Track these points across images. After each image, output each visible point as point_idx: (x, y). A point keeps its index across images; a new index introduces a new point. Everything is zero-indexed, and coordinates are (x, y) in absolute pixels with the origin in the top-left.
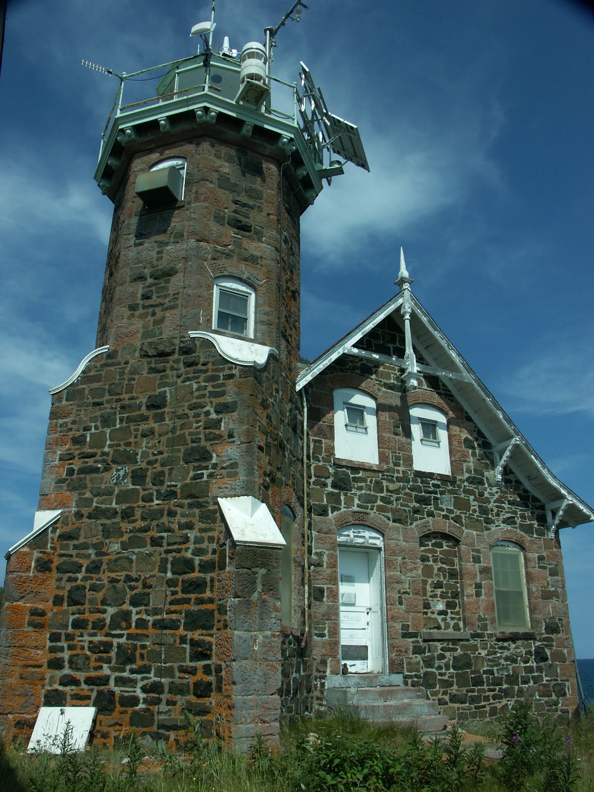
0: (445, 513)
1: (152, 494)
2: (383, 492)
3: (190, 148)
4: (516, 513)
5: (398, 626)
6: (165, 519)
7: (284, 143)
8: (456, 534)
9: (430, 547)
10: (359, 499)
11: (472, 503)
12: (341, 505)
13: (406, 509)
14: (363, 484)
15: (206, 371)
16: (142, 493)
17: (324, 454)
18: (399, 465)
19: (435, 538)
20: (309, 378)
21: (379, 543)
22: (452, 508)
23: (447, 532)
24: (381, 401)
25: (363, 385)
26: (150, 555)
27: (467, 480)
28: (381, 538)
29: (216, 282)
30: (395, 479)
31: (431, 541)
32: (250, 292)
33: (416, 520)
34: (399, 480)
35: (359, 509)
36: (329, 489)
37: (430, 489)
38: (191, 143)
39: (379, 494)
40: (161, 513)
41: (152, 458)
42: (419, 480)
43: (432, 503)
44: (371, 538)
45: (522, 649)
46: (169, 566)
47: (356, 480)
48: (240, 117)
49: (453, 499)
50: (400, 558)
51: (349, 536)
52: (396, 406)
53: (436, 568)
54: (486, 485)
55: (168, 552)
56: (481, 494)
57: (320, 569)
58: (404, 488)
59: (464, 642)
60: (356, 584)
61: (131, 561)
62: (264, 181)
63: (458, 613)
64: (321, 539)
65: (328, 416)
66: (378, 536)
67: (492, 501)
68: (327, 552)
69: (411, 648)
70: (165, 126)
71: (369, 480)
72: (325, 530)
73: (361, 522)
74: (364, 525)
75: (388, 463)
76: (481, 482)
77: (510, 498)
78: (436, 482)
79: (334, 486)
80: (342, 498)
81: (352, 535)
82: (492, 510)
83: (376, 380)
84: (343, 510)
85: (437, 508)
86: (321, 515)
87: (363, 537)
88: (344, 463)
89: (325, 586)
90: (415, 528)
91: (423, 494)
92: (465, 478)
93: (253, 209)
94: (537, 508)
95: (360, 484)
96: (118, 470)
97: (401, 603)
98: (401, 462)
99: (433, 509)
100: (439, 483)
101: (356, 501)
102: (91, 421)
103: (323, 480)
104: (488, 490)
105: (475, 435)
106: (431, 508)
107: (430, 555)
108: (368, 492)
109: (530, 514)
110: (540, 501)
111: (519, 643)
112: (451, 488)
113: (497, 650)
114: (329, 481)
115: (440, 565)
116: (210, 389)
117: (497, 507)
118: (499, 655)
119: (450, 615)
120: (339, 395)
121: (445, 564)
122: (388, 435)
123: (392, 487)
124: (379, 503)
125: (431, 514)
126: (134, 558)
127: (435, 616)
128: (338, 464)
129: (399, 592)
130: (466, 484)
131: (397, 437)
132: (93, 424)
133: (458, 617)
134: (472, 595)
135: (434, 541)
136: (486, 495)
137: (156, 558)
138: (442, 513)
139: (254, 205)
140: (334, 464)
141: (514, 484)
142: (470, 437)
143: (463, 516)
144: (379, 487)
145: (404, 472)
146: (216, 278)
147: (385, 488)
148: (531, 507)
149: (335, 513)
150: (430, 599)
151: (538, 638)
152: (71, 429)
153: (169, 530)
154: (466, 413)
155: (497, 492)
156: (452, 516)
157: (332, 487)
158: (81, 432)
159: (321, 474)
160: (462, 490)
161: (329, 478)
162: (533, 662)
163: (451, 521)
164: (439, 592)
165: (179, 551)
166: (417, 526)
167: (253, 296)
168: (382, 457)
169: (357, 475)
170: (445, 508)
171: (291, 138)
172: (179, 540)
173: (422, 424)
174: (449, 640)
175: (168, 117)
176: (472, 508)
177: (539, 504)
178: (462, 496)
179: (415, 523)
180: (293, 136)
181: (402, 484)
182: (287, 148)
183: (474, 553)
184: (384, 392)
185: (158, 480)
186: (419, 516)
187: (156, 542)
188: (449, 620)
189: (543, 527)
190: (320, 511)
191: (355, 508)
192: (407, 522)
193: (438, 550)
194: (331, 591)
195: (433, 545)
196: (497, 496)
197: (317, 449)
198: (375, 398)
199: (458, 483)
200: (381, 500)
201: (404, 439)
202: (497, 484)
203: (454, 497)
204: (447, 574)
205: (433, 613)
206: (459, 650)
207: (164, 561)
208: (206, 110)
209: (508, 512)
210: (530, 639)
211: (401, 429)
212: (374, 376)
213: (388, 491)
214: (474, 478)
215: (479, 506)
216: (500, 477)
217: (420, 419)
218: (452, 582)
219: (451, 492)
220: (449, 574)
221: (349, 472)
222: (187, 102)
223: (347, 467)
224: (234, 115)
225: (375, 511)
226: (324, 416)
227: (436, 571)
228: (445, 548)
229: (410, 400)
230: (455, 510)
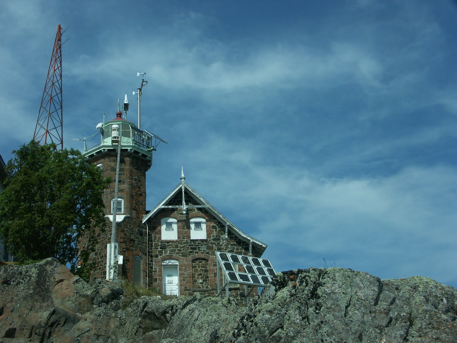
0: (203, 251)
1: (99, 258)
2: (178, 248)
3: (103, 160)
4: (234, 248)
5: (183, 287)
6: (101, 263)
7: (129, 151)
8: (207, 258)
9: (197, 263)
10: (169, 251)
11: (214, 247)
12: (163, 253)
13: (187, 252)
14: (171, 246)
15: (108, 225)
16: (97, 258)
17: (157, 239)
18: (184, 239)
19: (199, 260)
20: (147, 218)
21: (177, 263)
22: (206, 250)
23: (203, 257)
24: (179, 219)
25: (172, 216)
26: (99, 272)
27: (212, 240)
28: (178, 262)
29: (112, 199)
30: (183, 243)
31: (198, 261)
32: (122, 200)
33: (191, 255)
34: (184, 243)
35: (169, 254)
36: (159, 249)
37: (196, 245)
38: (103, 158)
39: (177, 249)
40: (100, 262)
41: (99, 249)
42: (192, 242)
43: (197, 249)
44: (174, 262)
45: (234, 293)
46: (102, 274)
47: (168, 245)
48: (114, 148)
49: (206, 247)
50: (184, 267)
51: (166, 262)
52: (184, 220)
53: (199, 269)
54: (221, 240)
55: (102, 270)
56: (219, 244)
57: (156, 273)
58: (186, 245)
59: (209, 292)
60: (173, 277)
61: (95, 274)
62: (125, 164)
63: (208, 283)
64: (156, 264)
65: (159, 228)
66: (177, 261)
67: (223, 245)
68: (158, 268)
69: (188, 294)
70: (95, 155)
71: (173, 245)
72: (158, 261)
73: (170, 258)
74: (171, 259)
75: (180, 238)
76: (219, 240)
77: (231, 243)
78: (199, 242)
79: (160, 248)
80: (163, 251)
81: (167, 262)
82: (223, 248)
83: (177, 213)
84: (163, 255)
85: (199, 250)
86: (156, 257)
87: (172, 262)
88: (164, 241)
89: (158, 278)
90: (190, 258)
91: (194, 247)
92: (212, 239)
93: (121, 175)
94: (244, 245)
95: (170, 247)
96: (92, 253)
97: (184, 281)
98: (185, 237)
99: (198, 251)
100: (200, 242)
101: (168, 252)
102: (86, 242)
103: (157, 247)
104: (222, 242)
105: (217, 224)
106: (197, 250)
107: (197, 266)
108: (173, 249)
109: (241, 248)
110: (246, 243)
111: (233, 291)
112: (205, 243)
113: (223, 294)
114: (159, 247)
115: (201, 268)
116: (109, 230)
117: (225, 247)
118: (224, 295)
119: (204, 283)
120: (163, 220)
121: (203, 268)
122: (181, 230)
123: (181, 246)
124: (177, 251)
125: (197, 253)
126: (96, 273)
127: (199, 284)
128: (162, 242)
129: (184, 277)
130: (212, 241)
131: (184, 230)
132: (87, 243)
133: (207, 284)
134: (213, 277)
135: (199, 261)
136: (221, 243)
137: (100, 273)
138: (201, 252)
139: (122, 174)
140: (161, 242)
141: (234, 238)
142: (215, 225)
143: (210, 252)
144: (177, 246)
145: (186, 241)
146: (111, 199)
147: (179, 247)
148: (241, 245)
149: (161, 256)
150: (197, 279)
151: (241, 289)
152: (82, 245)
153: (102, 265)
154: (214, 216)
155: (226, 242)
156: (205, 252)
157: (160, 249)
158: (84, 245)
159: (157, 245)
160: (210, 243)
161: (159, 246)
162: (239, 297)
163: (205, 254)
164: (200, 277)
165: (104, 270)
166: (191, 257)
167: (123, 200)
168: (179, 237)
169: (169, 244)
170: (202, 250)
171: (131, 149)
172: (104, 267)
173: (195, 224)
174: (203, 291)
175: (96, 153)
176: (214, 249)
177: (246, 244)
178: (210, 245)
179: (190, 256)
180: (131, 148)
181: (185, 245)
182: (131, 152)
183: (214, 263)
184: (180, 216)
185: (100, 254)
186: (192, 254)
187: (100, 269)
188: (204, 285)
189: (247, 251)
190: (156, 256)
191: (168, 254)
192: (187, 256)
193: (200, 263)
194: (159, 279)
195: (198, 262)
196: (225, 243)
197: (155, 238)
198: (176, 219)
199: (208, 241)
200: (177, 250)
201: (187, 230)
202: (226, 239)
203: (207, 246)
204: (204, 271)
205: (198, 283)
206: (207, 294)
207: (101, 273)
208: (104, 149)
209: (231, 248)
210: (238, 290)
211: (186, 227)
212: (176, 212)
213: (180, 247)
214: (216, 238)
215: (217, 248)
216: (227, 237)
217: (194, 222)
218: (205, 273)
219: (205, 245)
220: (205, 271)
221: (166, 243)
222: (99, 148)
223: (165, 242)
224: (112, 148)
225: (175, 254)
226: (157, 228)
227: (199, 270)
228: (203, 263)
229: (190, 217)
230: (207, 250)
